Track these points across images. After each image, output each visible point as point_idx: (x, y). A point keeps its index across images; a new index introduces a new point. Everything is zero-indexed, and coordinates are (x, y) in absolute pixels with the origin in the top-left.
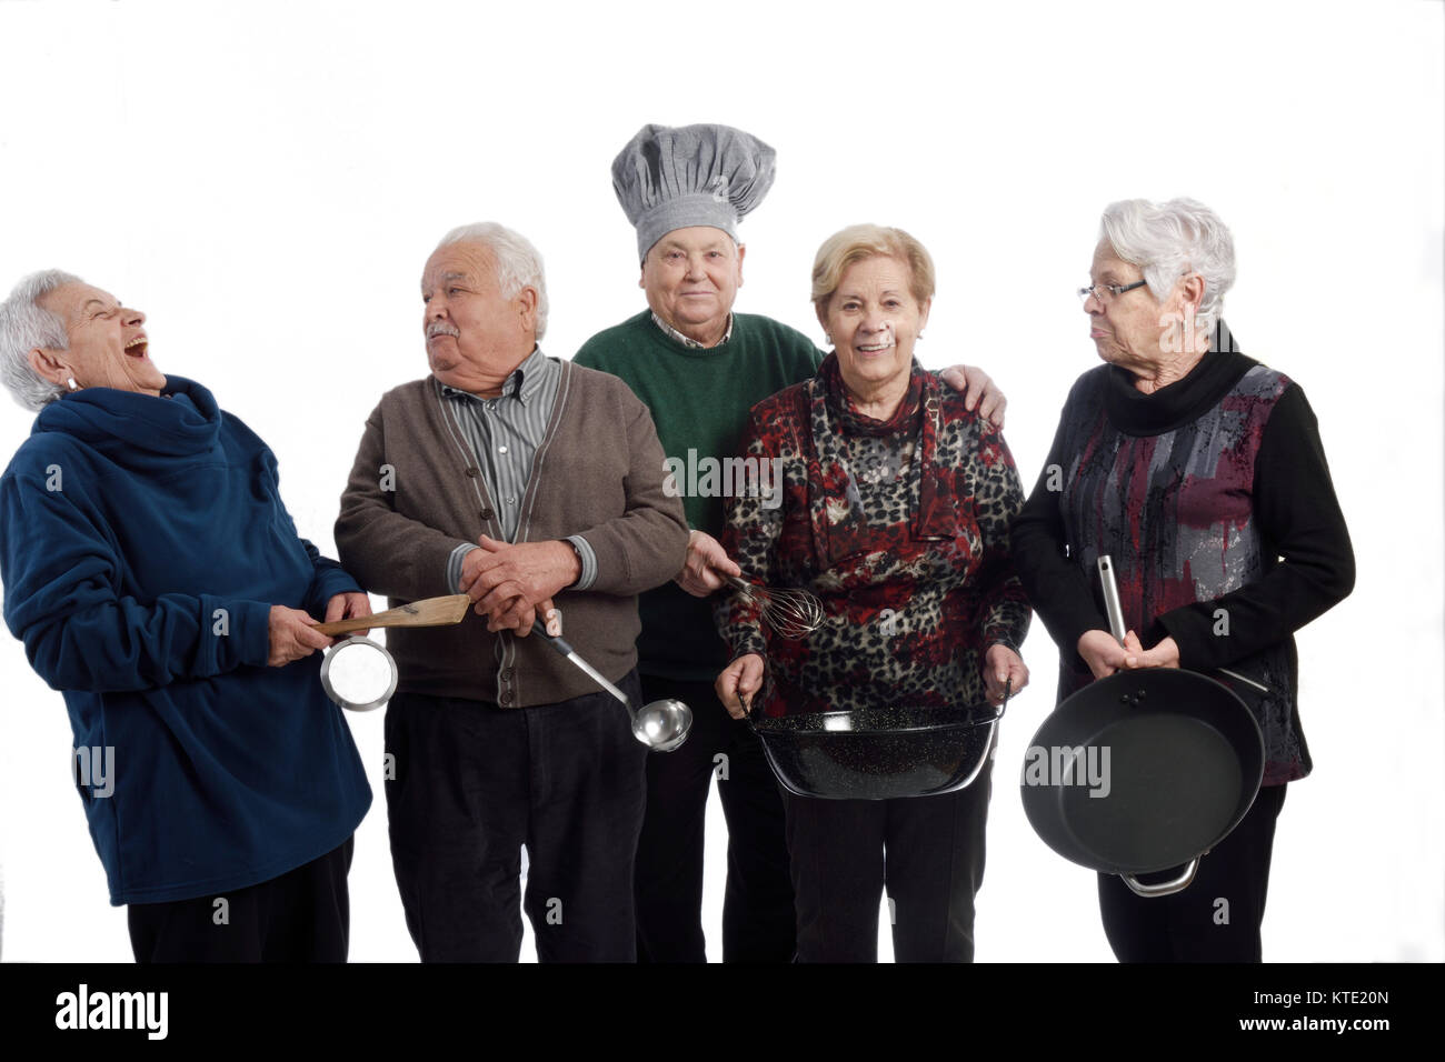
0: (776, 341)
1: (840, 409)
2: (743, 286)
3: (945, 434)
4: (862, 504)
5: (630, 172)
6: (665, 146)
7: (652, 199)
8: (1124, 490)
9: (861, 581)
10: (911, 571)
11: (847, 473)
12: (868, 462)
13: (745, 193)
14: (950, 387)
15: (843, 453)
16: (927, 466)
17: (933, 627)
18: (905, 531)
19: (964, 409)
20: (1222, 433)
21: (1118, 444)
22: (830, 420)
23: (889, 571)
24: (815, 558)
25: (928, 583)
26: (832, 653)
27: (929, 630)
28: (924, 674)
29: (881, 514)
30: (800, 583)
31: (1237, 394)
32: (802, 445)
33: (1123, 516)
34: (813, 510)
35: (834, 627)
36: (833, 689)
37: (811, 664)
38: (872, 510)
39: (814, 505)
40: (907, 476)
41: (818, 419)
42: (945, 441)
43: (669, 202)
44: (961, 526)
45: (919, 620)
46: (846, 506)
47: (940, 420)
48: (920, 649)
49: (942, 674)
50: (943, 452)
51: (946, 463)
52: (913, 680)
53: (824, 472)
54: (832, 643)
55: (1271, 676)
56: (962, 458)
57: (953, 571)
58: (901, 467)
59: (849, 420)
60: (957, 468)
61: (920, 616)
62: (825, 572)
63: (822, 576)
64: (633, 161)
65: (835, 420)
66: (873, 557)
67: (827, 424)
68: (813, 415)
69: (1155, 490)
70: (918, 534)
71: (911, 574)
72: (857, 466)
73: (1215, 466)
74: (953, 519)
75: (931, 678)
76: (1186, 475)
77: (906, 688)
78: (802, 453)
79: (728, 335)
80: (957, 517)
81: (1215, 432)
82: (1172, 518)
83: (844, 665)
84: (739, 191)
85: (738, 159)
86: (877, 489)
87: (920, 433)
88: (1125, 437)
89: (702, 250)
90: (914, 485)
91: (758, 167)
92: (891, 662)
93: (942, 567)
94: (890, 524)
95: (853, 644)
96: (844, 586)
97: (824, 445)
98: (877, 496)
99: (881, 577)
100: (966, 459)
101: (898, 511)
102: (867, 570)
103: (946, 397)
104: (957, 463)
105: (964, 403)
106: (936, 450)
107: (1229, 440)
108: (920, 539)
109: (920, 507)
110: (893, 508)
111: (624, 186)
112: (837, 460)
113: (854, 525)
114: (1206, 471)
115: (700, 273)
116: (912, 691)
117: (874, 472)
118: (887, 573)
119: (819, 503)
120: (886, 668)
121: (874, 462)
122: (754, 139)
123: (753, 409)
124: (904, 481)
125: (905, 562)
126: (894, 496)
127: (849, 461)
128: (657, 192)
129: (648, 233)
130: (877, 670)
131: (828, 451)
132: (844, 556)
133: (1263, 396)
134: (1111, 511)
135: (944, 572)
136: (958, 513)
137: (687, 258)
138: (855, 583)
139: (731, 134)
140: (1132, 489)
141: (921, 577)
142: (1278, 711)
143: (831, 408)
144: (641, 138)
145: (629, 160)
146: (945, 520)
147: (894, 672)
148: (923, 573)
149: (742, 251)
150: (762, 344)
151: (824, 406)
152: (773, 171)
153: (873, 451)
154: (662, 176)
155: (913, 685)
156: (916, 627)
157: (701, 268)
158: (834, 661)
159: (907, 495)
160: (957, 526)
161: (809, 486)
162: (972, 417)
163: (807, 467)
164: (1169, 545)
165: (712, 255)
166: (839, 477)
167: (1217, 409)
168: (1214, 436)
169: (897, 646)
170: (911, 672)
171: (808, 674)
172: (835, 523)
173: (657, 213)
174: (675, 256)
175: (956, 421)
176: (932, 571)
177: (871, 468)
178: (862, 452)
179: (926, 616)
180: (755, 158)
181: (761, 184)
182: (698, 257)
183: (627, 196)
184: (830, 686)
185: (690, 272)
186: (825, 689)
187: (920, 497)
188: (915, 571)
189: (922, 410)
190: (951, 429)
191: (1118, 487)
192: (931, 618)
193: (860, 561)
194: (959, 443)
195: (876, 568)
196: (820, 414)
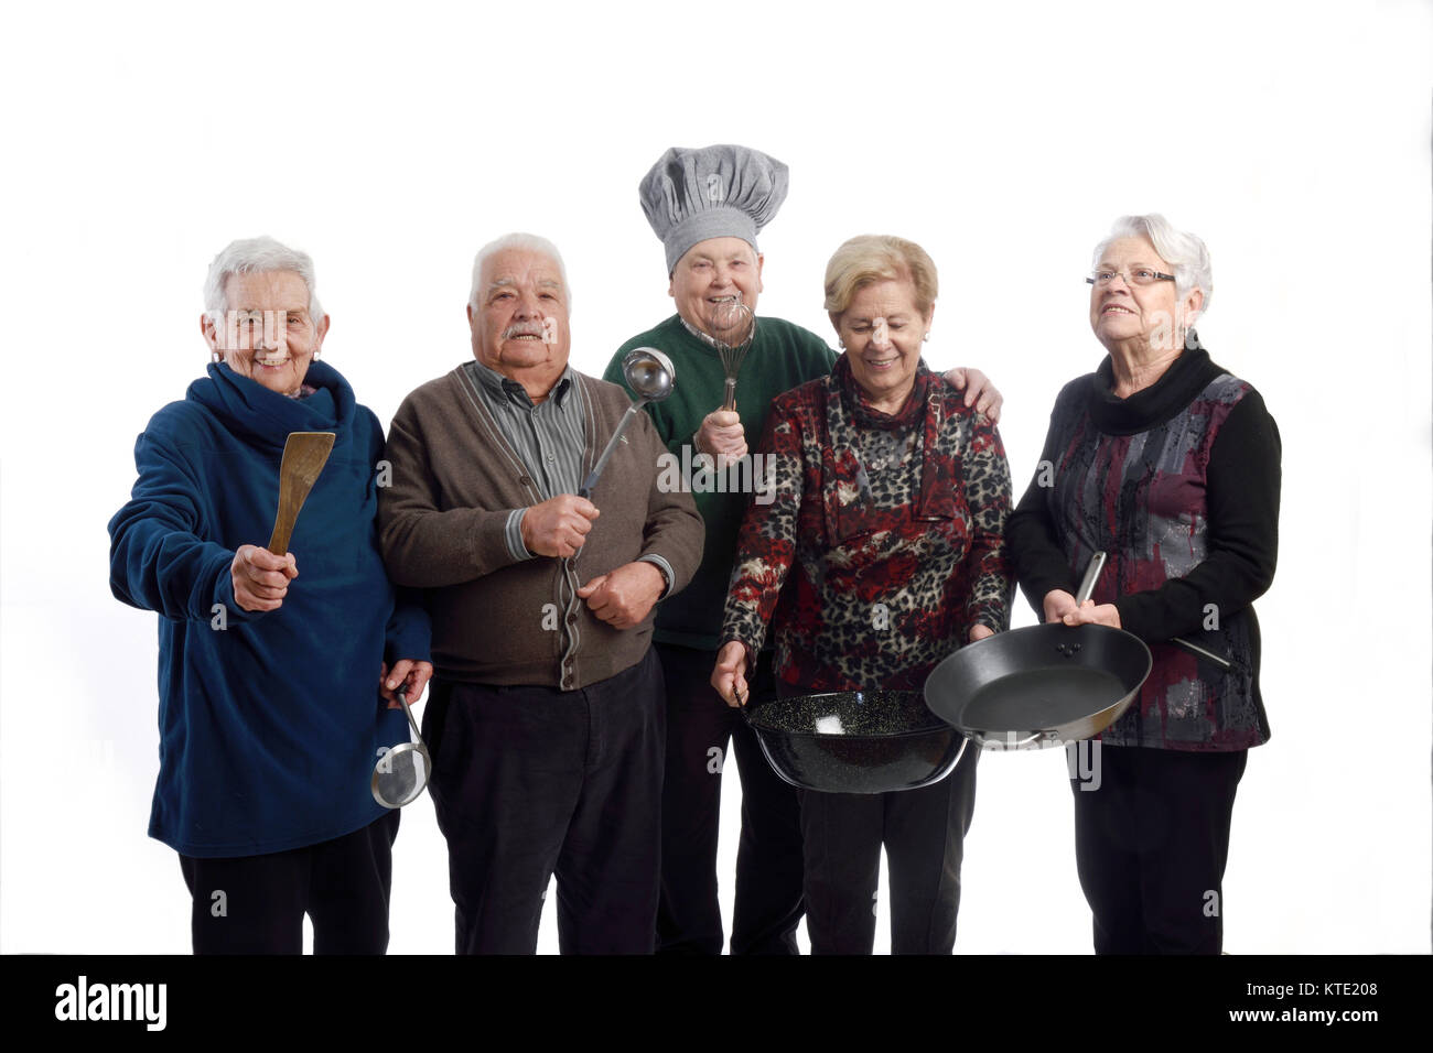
0: (793, 343)
1: (853, 403)
2: (764, 291)
3: (945, 426)
4: (870, 488)
5: (657, 192)
6: (689, 166)
7: (678, 215)
8: (1102, 482)
9: (867, 558)
10: (913, 549)
11: (858, 460)
12: (877, 452)
13: (763, 205)
14: (951, 386)
15: (855, 443)
16: (928, 453)
17: (935, 604)
18: (906, 512)
19: (964, 406)
20: (1189, 434)
21: (1098, 443)
22: (844, 412)
23: (893, 549)
24: (826, 536)
25: (929, 561)
26: (844, 626)
27: (931, 607)
28: (927, 647)
29: (886, 498)
30: (811, 558)
31: (1203, 399)
32: (818, 433)
33: (1100, 505)
34: (825, 492)
35: (845, 603)
36: (844, 659)
37: (824, 635)
38: (879, 494)
39: (826, 487)
40: (910, 463)
41: (833, 411)
42: (945, 432)
43: (696, 216)
44: (958, 507)
45: (922, 598)
46: (855, 489)
47: (941, 414)
48: (924, 625)
49: (942, 648)
50: (944, 441)
51: (946, 451)
52: (915, 652)
53: (837, 459)
54: (844, 617)
55: (1234, 653)
56: (961, 447)
57: (950, 550)
58: (906, 454)
59: (861, 413)
60: (956, 456)
61: (923, 594)
62: (834, 548)
63: (832, 552)
64: (660, 181)
65: (849, 414)
66: (878, 536)
67: (841, 416)
68: (829, 408)
69: (1129, 482)
70: (919, 514)
71: (912, 552)
72: (867, 455)
73: (1182, 464)
74: (952, 501)
75: (932, 650)
76: (1157, 471)
77: (910, 660)
78: (818, 441)
79: (751, 337)
80: (955, 499)
81: (1183, 432)
82: (1143, 509)
83: (854, 638)
84: (758, 204)
85: (755, 175)
86: (883, 474)
87: (923, 424)
88: (1104, 436)
89: (727, 259)
90: (916, 470)
91: (773, 182)
92: (897, 636)
93: (941, 546)
94: (894, 506)
95: (863, 618)
96: (852, 562)
97: (838, 435)
98: (883, 480)
99: (886, 555)
100: (963, 448)
101: (902, 494)
102: (874, 548)
103: (947, 395)
104: (956, 452)
105: (963, 401)
106: (937, 440)
107: (1195, 441)
108: (921, 519)
109: (921, 490)
110: (897, 492)
111: (652, 205)
112: (849, 448)
113: (863, 507)
114: (1174, 467)
115: (726, 280)
116: (915, 663)
117: (882, 461)
118: (891, 551)
119: (831, 485)
120: (892, 641)
121: (882, 452)
122: (768, 157)
123: (776, 400)
124: (908, 467)
125: (907, 541)
126: (899, 481)
127: (860, 451)
128: (683, 209)
129: (676, 246)
130: (884, 643)
131: (841, 439)
132: (852, 535)
133: (1224, 400)
134: (1090, 503)
135: (942, 551)
136: (957, 495)
137: (713, 267)
138: (862, 560)
139: (748, 154)
140: (1109, 483)
141: (922, 555)
142: (1239, 684)
143: (845, 402)
144: (665, 160)
145: (655, 180)
146: (944, 502)
147: (900, 645)
148: (923, 551)
149: (761, 259)
150: (781, 344)
151: (839, 400)
152: (786, 186)
153: (882, 442)
154: (687, 194)
155: (916, 657)
156: (920, 604)
157: (727, 276)
158: (846, 634)
159: (910, 480)
160: (955, 508)
161: (823, 470)
162: (970, 412)
163: (822, 452)
164: (1139, 531)
165: (736, 263)
166: (851, 463)
167: (1186, 412)
168: (1182, 436)
169: (903, 622)
170: (915, 645)
171: (822, 644)
172: (845, 504)
173: (683, 228)
174: (702, 265)
175: (956, 415)
176: (932, 549)
177: (879, 457)
178: (872, 443)
179: (929, 594)
180: (771, 173)
181: (776, 198)
182: (723, 265)
183: (655, 214)
184: (842, 655)
185: (716, 280)
186: (837, 658)
187: (921, 481)
188: (916, 549)
189: (925, 404)
190: (951, 422)
191: (1097, 480)
192: (934, 595)
193: (866, 539)
194: (958, 434)
195: (881, 547)
196: (835, 407)
